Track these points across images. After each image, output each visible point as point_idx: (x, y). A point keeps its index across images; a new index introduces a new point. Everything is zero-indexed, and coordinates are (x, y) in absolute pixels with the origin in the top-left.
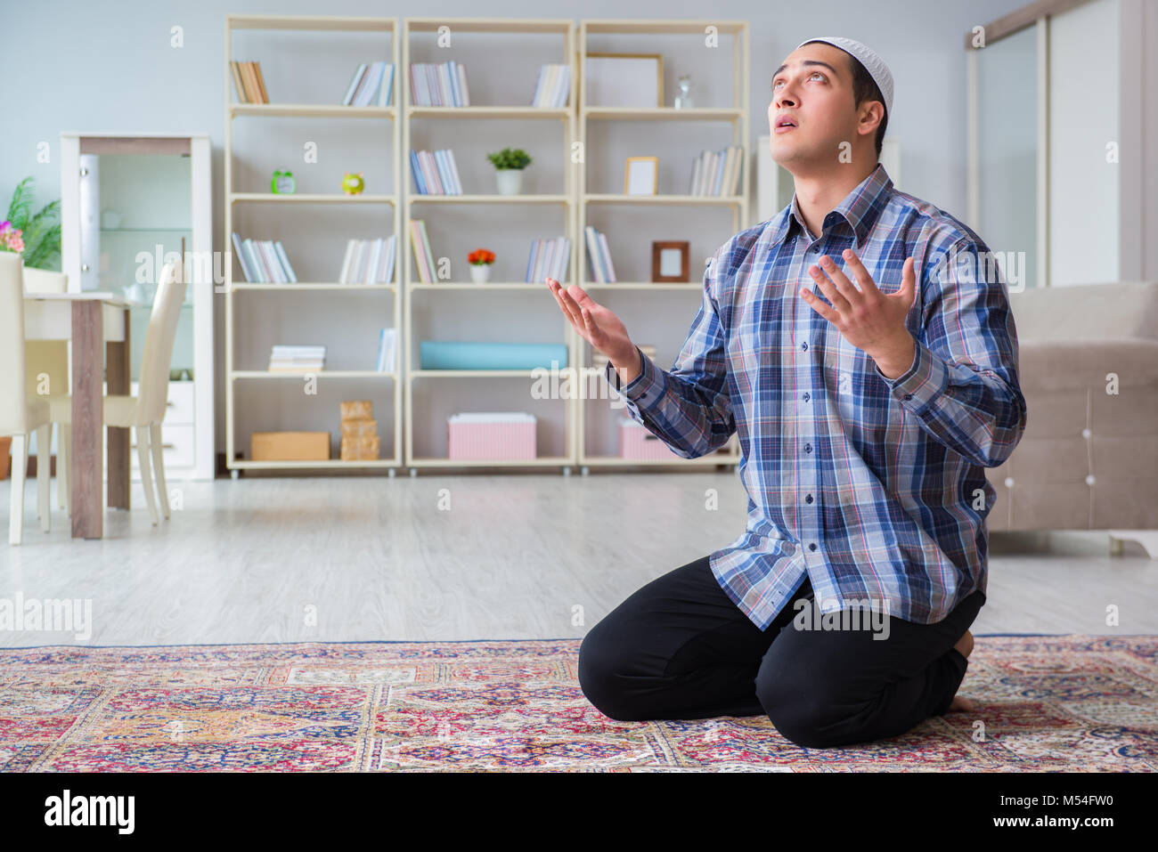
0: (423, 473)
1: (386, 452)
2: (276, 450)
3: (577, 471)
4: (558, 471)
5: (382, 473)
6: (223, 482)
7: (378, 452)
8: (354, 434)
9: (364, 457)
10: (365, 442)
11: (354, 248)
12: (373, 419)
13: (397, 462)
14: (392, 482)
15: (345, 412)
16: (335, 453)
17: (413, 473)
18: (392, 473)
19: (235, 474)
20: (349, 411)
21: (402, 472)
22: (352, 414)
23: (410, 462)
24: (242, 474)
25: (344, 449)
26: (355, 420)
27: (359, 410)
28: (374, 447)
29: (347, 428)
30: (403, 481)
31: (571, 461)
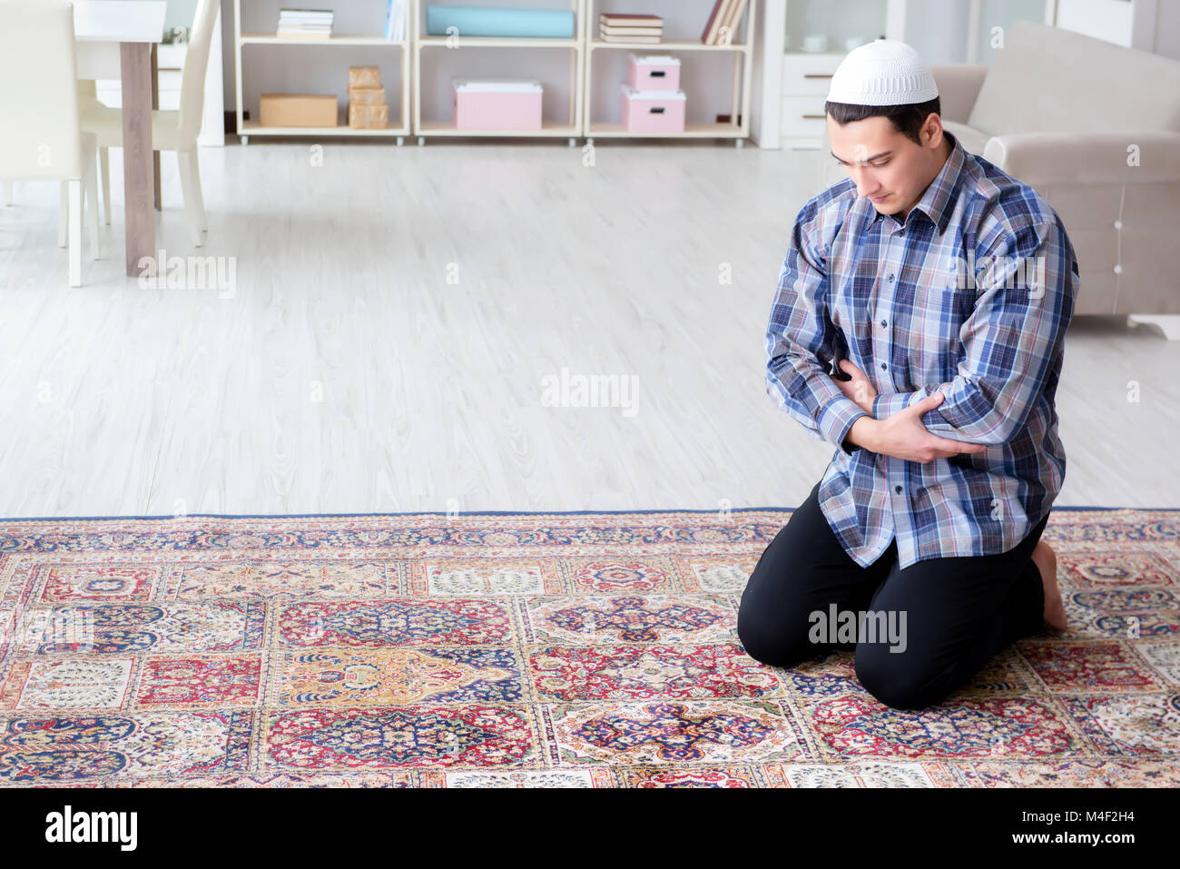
0: (430, 141)
1: (394, 117)
2: (284, 116)
3: (582, 141)
4: (563, 142)
5: (390, 141)
6: (233, 148)
7: (386, 120)
8: (362, 103)
9: (373, 126)
10: (373, 109)
12: (382, 87)
13: (405, 131)
14: (400, 150)
15: (354, 80)
16: (344, 117)
17: (421, 141)
18: (400, 141)
19: (244, 140)
20: (357, 77)
21: (411, 140)
22: (361, 82)
23: (418, 132)
24: (253, 140)
25: (352, 117)
26: (363, 88)
27: (367, 77)
28: (383, 115)
29: (355, 96)
30: (411, 149)
31: (577, 132)
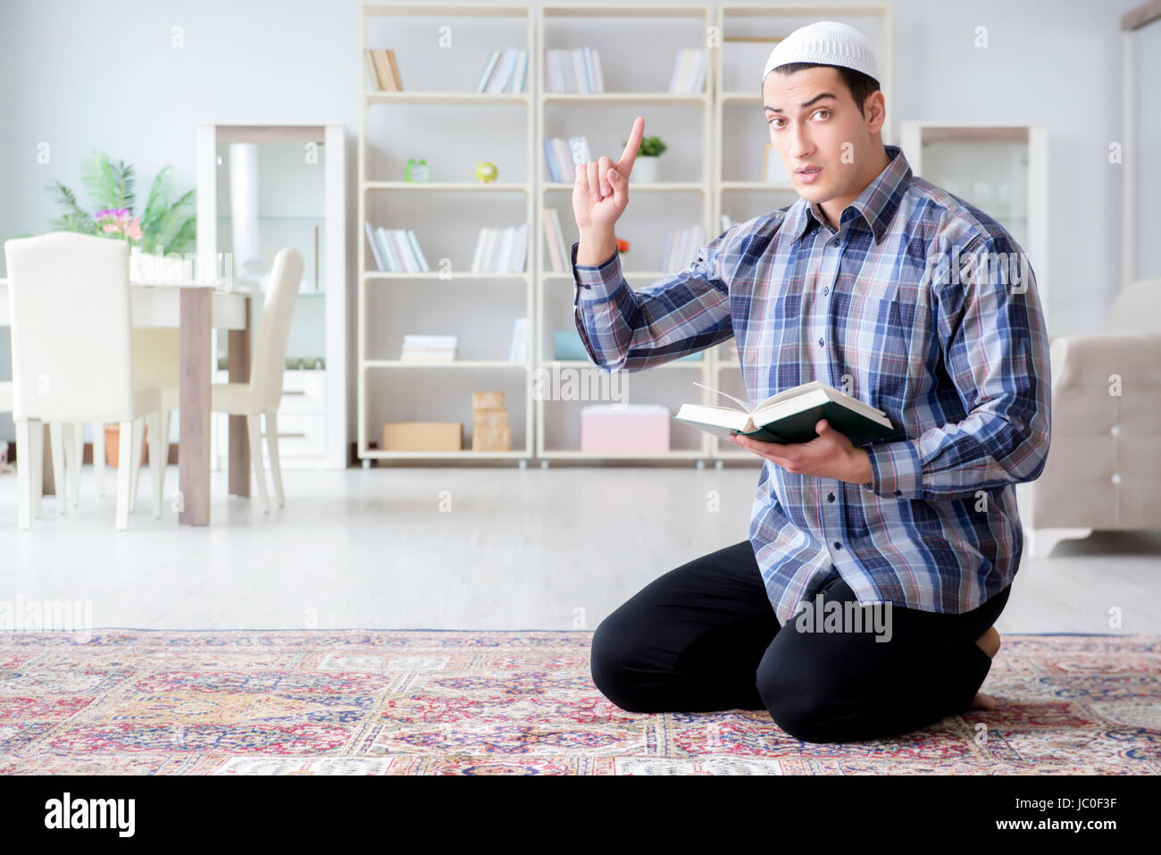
0: (555, 465)
1: (518, 444)
2: (406, 441)
3: (710, 464)
4: (691, 465)
5: (513, 465)
6: (355, 472)
7: (509, 443)
8: (485, 425)
9: (495, 448)
10: (495, 432)
11: (487, 237)
12: (504, 410)
13: (528, 454)
14: (523, 474)
15: (477, 402)
16: (466, 443)
17: (545, 464)
18: (523, 464)
19: (366, 464)
20: (480, 401)
21: (533, 464)
22: (484, 404)
23: (542, 454)
24: (374, 463)
25: (476, 441)
26: (486, 410)
27: (490, 400)
28: (505, 438)
29: (478, 418)
30: (534, 472)
31: (704, 454)
